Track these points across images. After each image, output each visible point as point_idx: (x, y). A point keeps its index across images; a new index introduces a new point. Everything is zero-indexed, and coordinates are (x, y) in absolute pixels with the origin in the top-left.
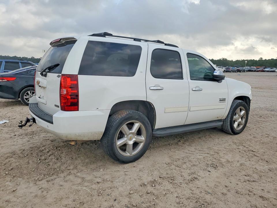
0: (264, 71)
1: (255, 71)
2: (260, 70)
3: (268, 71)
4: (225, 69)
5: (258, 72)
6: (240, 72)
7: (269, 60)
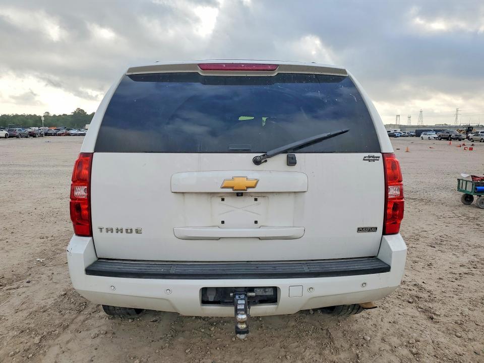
0: (69, 135)
1: (55, 135)
2: (63, 133)
3: (75, 135)
4: (7, 132)
5: (60, 136)
6: (34, 137)
7: (60, 115)
